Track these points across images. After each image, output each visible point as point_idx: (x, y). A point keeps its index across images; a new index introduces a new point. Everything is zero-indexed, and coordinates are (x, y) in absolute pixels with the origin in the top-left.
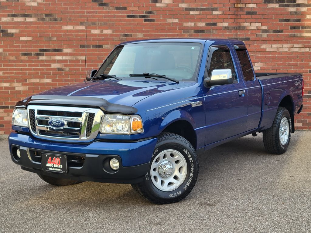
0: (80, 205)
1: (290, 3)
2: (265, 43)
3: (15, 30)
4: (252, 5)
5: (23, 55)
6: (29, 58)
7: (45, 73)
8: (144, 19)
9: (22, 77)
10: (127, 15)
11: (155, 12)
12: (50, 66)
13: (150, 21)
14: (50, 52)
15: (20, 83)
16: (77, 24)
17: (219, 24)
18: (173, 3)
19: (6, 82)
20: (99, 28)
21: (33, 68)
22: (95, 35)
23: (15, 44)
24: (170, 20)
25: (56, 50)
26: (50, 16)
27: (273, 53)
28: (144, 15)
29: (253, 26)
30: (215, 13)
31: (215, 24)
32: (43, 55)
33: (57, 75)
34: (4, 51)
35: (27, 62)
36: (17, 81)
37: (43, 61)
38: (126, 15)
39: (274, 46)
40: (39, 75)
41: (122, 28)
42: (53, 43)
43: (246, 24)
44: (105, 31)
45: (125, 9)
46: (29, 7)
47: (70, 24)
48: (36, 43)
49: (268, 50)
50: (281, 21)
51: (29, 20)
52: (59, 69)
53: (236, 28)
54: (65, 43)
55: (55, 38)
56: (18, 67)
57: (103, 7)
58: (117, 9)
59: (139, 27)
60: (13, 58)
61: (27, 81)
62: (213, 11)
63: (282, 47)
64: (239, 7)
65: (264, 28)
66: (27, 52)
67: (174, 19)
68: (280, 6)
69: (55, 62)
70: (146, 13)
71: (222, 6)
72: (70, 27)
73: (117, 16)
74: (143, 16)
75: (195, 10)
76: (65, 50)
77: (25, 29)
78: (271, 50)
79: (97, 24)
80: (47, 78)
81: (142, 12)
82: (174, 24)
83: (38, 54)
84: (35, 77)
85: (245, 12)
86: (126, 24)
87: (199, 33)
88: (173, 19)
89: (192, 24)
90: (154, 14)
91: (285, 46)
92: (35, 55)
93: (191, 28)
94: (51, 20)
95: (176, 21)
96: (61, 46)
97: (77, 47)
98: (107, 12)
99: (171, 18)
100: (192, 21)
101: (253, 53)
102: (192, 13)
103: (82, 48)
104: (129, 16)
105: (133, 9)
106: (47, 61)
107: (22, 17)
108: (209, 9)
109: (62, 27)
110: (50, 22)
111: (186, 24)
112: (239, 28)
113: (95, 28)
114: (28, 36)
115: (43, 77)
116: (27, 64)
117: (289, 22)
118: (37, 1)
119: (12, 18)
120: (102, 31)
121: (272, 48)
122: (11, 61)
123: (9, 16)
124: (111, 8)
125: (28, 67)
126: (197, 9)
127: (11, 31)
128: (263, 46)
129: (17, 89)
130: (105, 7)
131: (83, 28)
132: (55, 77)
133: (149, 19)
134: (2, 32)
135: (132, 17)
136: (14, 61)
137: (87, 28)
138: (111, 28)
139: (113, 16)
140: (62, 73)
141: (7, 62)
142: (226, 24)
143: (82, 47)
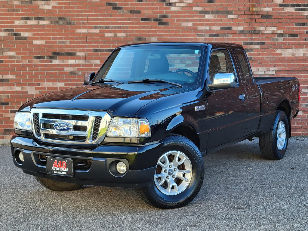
0: (110, 207)
1: (306, 7)
2: (280, 47)
3: (28, 33)
4: (267, 9)
5: (36, 59)
6: (42, 62)
7: (59, 77)
8: (159, 23)
9: (35, 81)
10: (142, 19)
11: (169, 15)
12: (63, 69)
13: (164, 25)
14: (63, 55)
15: (33, 87)
16: (91, 28)
17: (234, 28)
18: (188, 6)
19: (18, 85)
20: (113, 31)
21: (46, 71)
22: (109, 39)
23: (28, 48)
24: (184, 24)
25: (69, 54)
26: (64, 19)
27: (288, 58)
28: (158, 18)
29: (269, 30)
30: (230, 17)
31: (230, 28)
32: (56, 58)
33: (70, 79)
34: (17, 54)
35: (40, 65)
36: (30, 85)
37: (56, 65)
38: (140, 18)
39: (290, 50)
40: (52, 79)
41: (136, 31)
42: (66, 46)
43: (262, 28)
44: (119, 35)
45: (139, 12)
46: (43, 11)
47: (84, 27)
48: (49, 46)
49: (283, 54)
50: (297, 25)
51: (42, 23)
52: (72, 73)
53: (251, 32)
54: (78, 47)
55: (69, 42)
56: (31, 71)
57: (117, 10)
58: (131, 12)
59: (153, 30)
60: (26, 62)
61: (40, 85)
62: (228, 14)
63: (297, 51)
64: (255, 11)
65: (279, 32)
66: (40, 56)
67: (189, 23)
68: (296, 10)
69: (68, 65)
70: (160, 17)
71: (238, 10)
72: (83, 31)
73: (131, 20)
74: (157, 20)
75: (210, 14)
76: (79, 54)
77: (38, 32)
78: (287, 55)
79: (111, 28)
80: (60, 81)
81: (157, 16)
82: (188, 28)
83: (51, 58)
84: (48, 81)
85: (261, 15)
86: (141, 28)
87: (213, 37)
88: (187, 23)
89: (207, 28)
90: (168, 17)
91: (301, 50)
92: (48, 59)
93: (206, 32)
94: (64, 23)
95: (191, 24)
96: (74, 50)
97: (91, 50)
98: (121, 16)
99: (185, 21)
100: (206, 25)
101: (268, 58)
102: (207, 17)
103: (95, 52)
104: (143, 20)
105: (147, 12)
106: (60, 65)
107: (35, 20)
108: (223, 13)
109: (75, 30)
110: (63, 25)
111: (201, 28)
112: (255, 32)
113: (109, 32)
114: (42, 39)
115: (56, 81)
116: (40, 68)
117: (305, 26)
118: (51, 4)
119: (25, 21)
120: (115, 35)
121: (287, 53)
122: (24, 65)
123: (23, 19)
124: (125, 11)
125: (41, 71)
126: (212, 13)
127: (24, 34)
128: (279, 51)
129: (29, 93)
130: (119, 10)
131: (96, 31)
132: (68, 81)
133: (163, 23)
134: (16, 35)
135: (146, 21)
136: (27, 65)
137: (100, 31)
138: (124, 32)
139: (127, 20)
140: (75, 77)
141: (20, 65)
142: (241, 28)
143: (96, 50)
